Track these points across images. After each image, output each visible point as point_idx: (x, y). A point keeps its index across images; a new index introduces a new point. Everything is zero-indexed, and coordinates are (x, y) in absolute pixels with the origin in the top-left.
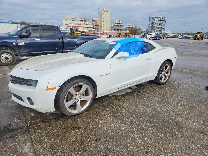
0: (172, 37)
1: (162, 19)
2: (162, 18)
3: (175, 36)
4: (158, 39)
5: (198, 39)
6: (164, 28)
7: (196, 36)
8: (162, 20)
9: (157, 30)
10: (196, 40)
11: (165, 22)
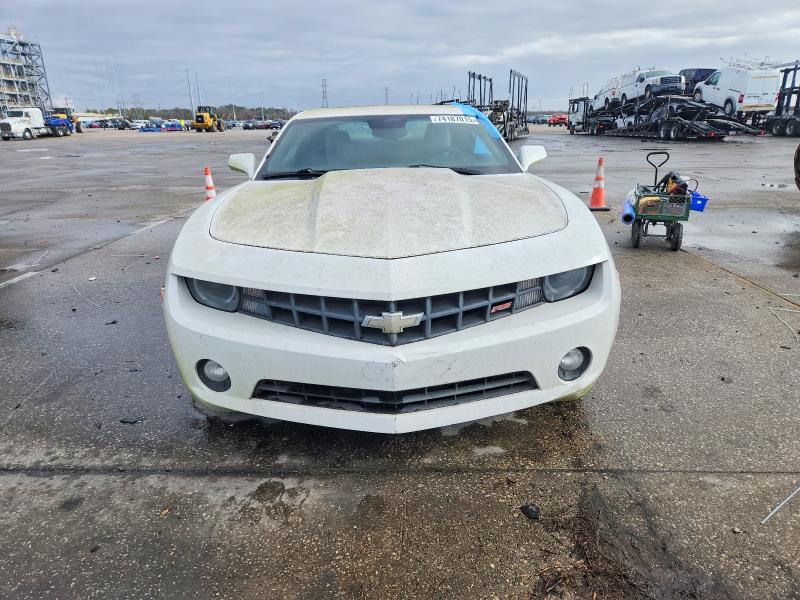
0: (103, 124)
1: (19, 49)
2: (23, 44)
3: (113, 121)
4: (61, 133)
5: (209, 130)
6: (45, 87)
7: (200, 119)
8: (23, 54)
9: (15, 96)
10: (204, 135)
11: (39, 62)
